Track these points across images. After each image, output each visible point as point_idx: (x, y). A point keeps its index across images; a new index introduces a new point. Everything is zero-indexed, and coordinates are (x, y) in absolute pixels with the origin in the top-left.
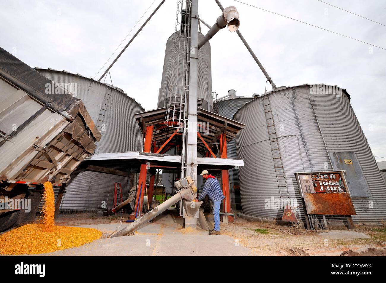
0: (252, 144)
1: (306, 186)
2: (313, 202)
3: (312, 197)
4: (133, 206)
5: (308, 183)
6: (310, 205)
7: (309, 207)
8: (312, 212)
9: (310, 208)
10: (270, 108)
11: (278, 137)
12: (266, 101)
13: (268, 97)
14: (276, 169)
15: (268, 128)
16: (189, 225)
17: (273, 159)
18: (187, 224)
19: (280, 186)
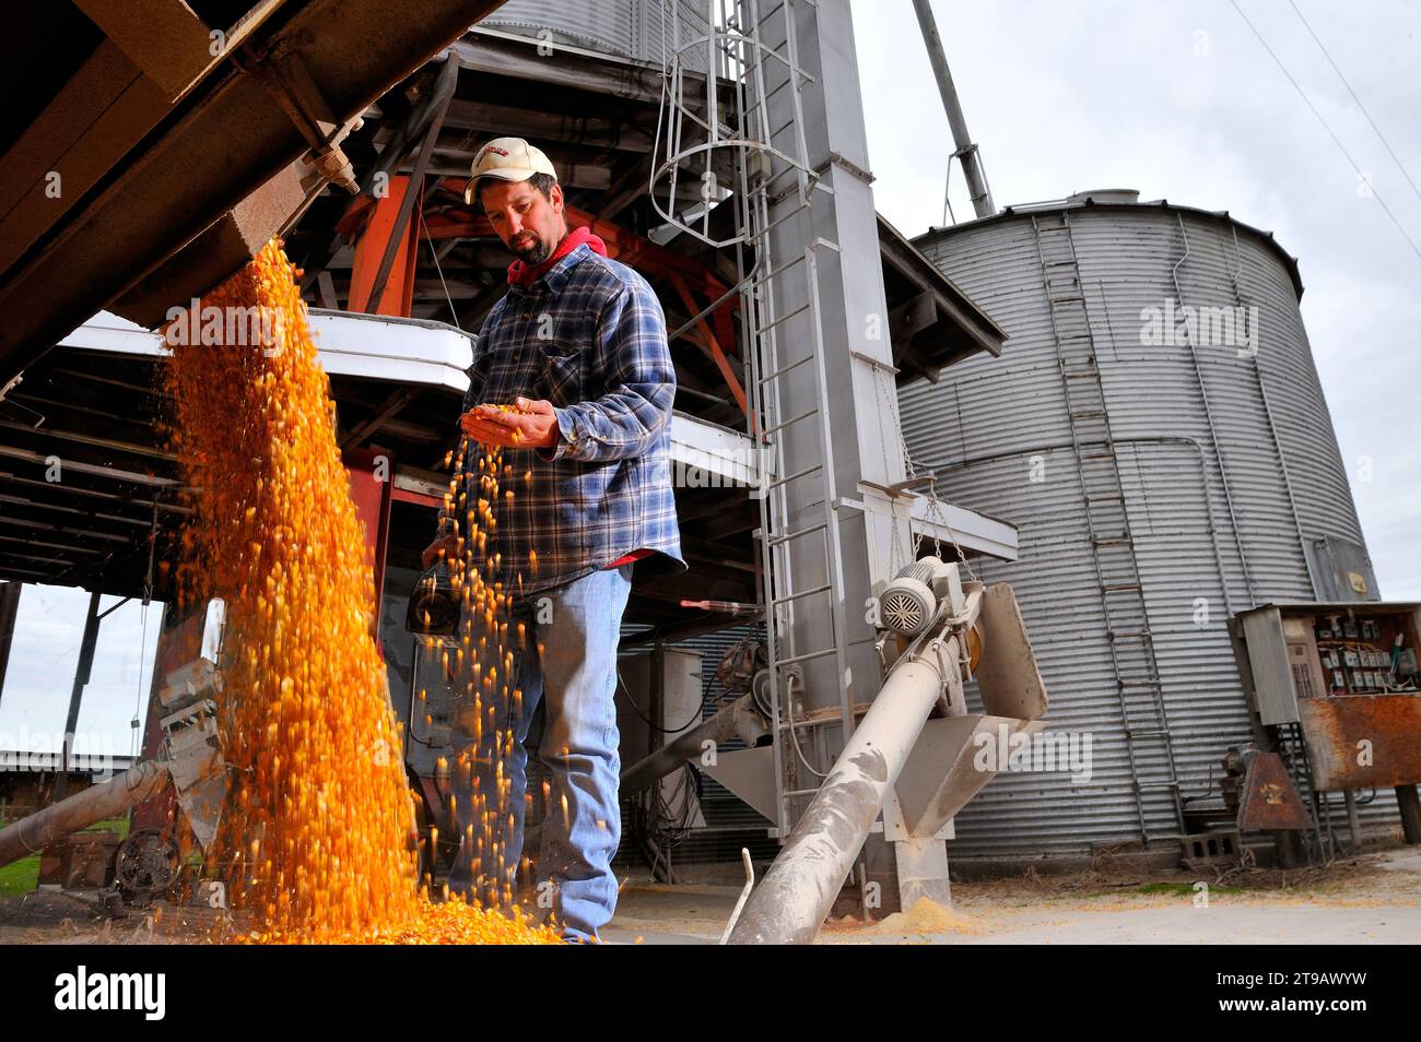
0: (960, 458)
1: (1294, 669)
2: (1332, 736)
3: (1331, 716)
4: (209, 820)
5: (1302, 654)
6: (1323, 751)
7: (1322, 760)
8: (1331, 779)
9: (1326, 763)
10: (1076, 280)
11: (1115, 436)
12: (1052, 242)
13: (1062, 222)
14: (1108, 599)
15: (1065, 386)
16: (918, 885)
17: (1096, 546)
18: (911, 883)
19: (1125, 682)
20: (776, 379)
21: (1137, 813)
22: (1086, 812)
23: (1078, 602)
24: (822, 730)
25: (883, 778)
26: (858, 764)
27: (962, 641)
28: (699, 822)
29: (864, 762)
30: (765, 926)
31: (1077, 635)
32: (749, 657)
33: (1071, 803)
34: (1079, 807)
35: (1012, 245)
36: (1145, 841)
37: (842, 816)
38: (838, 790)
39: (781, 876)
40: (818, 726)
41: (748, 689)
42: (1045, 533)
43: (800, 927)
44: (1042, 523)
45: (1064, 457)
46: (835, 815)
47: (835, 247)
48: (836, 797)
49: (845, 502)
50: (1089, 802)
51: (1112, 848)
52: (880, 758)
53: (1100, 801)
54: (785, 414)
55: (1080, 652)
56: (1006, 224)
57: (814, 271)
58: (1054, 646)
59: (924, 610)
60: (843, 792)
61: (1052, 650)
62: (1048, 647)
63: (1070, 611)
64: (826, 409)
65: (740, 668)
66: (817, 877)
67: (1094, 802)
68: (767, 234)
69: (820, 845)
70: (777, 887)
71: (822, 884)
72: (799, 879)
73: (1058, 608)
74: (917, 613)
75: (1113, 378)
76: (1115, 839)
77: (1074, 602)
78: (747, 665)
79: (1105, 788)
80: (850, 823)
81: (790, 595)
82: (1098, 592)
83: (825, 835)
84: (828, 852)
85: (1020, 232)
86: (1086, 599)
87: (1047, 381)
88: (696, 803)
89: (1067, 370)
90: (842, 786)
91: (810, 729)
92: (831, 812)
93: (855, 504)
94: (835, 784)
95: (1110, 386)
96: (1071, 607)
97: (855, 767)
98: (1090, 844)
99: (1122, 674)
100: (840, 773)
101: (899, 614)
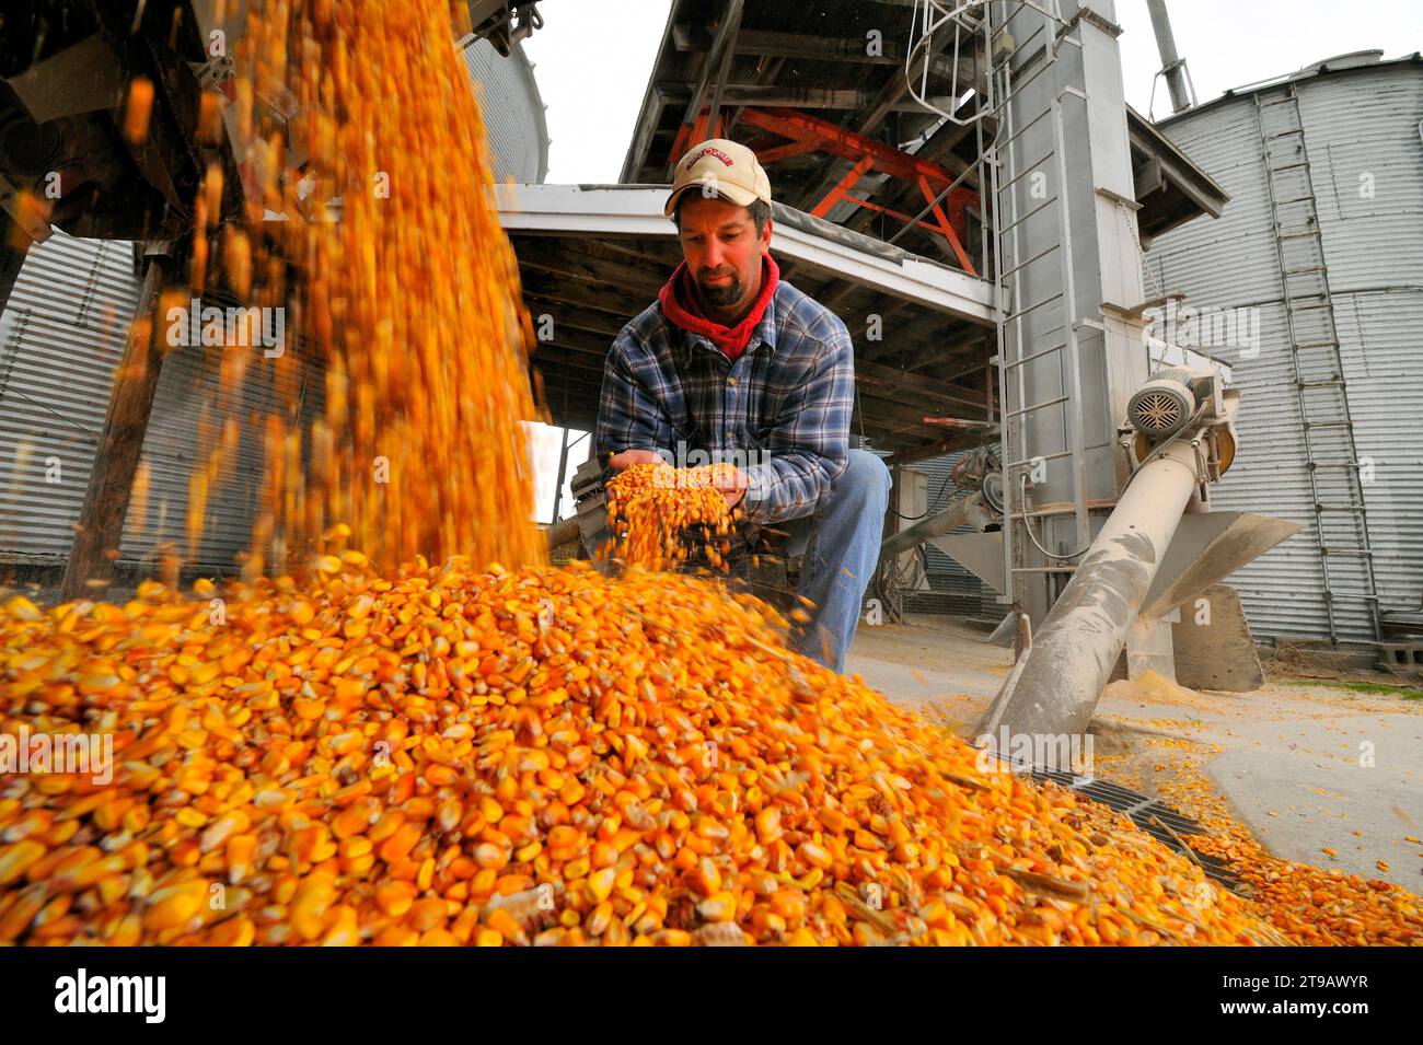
10: (1299, 148)
11: (1332, 289)
12: (1276, 117)
13: (1289, 94)
14: (1311, 434)
15: (1279, 247)
16: (1145, 659)
17: (1302, 387)
18: (1138, 656)
19: (1324, 506)
20: (1015, 228)
21: (1328, 617)
22: (1270, 611)
23: (1278, 436)
24: (1049, 521)
25: (1152, 560)
26: (1125, 545)
27: (1214, 444)
28: (925, 586)
29: (1129, 543)
30: (1043, 695)
31: (1274, 465)
32: (980, 463)
33: (1254, 602)
34: (1263, 607)
35: (1230, 126)
36: (1334, 642)
37: (1115, 592)
38: (1105, 567)
39: (1054, 644)
40: (1046, 517)
41: (978, 487)
42: (1246, 378)
43: (1082, 700)
44: (1243, 369)
45: (1274, 310)
46: (1107, 590)
47: (1082, 95)
48: (1104, 572)
49: (1086, 322)
50: (1273, 604)
51: (1297, 644)
52: (1147, 540)
53: (1287, 604)
54: (1023, 255)
55: (1275, 479)
56: (1226, 107)
57: (1060, 120)
58: (1247, 473)
59: (1184, 406)
60: (1112, 569)
61: (1245, 476)
62: (1242, 473)
63: (1267, 444)
64: (1068, 242)
65: (972, 471)
66: (1094, 650)
67: (1279, 604)
68: (1009, 103)
69: (1095, 619)
70: (1052, 655)
71: (1101, 658)
72: (1076, 650)
73: (1254, 442)
74: (1174, 412)
75: (1333, 235)
76: (1300, 637)
77: (1272, 437)
78: (978, 469)
79: (1292, 594)
80: (1124, 600)
81: (1023, 409)
82: (1302, 427)
83: (1098, 609)
84: (1104, 626)
85: (1241, 110)
86: (1285, 433)
87: (1261, 244)
88: (923, 573)
89: (1282, 233)
90: (1110, 563)
91: (1038, 520)
92: (1101, 587)
93: (1096, 325)
94: (1100, 561)
95: (1331, 243)
96: (1269, 441)
97: (1120, 547)
98: (1273, 639)
99: (1321, 499)
100: (1102, 552)
101: (1152, 413)
